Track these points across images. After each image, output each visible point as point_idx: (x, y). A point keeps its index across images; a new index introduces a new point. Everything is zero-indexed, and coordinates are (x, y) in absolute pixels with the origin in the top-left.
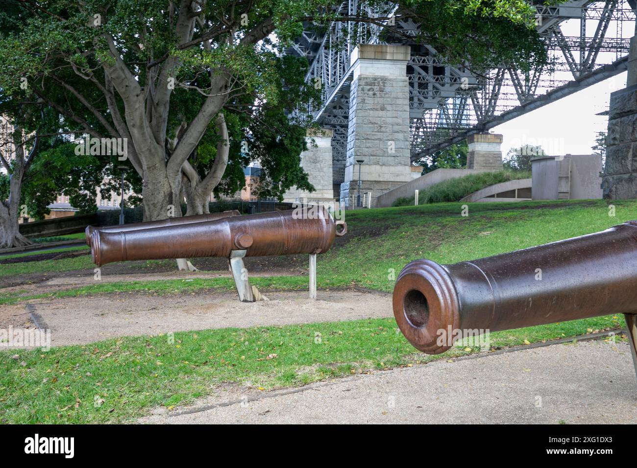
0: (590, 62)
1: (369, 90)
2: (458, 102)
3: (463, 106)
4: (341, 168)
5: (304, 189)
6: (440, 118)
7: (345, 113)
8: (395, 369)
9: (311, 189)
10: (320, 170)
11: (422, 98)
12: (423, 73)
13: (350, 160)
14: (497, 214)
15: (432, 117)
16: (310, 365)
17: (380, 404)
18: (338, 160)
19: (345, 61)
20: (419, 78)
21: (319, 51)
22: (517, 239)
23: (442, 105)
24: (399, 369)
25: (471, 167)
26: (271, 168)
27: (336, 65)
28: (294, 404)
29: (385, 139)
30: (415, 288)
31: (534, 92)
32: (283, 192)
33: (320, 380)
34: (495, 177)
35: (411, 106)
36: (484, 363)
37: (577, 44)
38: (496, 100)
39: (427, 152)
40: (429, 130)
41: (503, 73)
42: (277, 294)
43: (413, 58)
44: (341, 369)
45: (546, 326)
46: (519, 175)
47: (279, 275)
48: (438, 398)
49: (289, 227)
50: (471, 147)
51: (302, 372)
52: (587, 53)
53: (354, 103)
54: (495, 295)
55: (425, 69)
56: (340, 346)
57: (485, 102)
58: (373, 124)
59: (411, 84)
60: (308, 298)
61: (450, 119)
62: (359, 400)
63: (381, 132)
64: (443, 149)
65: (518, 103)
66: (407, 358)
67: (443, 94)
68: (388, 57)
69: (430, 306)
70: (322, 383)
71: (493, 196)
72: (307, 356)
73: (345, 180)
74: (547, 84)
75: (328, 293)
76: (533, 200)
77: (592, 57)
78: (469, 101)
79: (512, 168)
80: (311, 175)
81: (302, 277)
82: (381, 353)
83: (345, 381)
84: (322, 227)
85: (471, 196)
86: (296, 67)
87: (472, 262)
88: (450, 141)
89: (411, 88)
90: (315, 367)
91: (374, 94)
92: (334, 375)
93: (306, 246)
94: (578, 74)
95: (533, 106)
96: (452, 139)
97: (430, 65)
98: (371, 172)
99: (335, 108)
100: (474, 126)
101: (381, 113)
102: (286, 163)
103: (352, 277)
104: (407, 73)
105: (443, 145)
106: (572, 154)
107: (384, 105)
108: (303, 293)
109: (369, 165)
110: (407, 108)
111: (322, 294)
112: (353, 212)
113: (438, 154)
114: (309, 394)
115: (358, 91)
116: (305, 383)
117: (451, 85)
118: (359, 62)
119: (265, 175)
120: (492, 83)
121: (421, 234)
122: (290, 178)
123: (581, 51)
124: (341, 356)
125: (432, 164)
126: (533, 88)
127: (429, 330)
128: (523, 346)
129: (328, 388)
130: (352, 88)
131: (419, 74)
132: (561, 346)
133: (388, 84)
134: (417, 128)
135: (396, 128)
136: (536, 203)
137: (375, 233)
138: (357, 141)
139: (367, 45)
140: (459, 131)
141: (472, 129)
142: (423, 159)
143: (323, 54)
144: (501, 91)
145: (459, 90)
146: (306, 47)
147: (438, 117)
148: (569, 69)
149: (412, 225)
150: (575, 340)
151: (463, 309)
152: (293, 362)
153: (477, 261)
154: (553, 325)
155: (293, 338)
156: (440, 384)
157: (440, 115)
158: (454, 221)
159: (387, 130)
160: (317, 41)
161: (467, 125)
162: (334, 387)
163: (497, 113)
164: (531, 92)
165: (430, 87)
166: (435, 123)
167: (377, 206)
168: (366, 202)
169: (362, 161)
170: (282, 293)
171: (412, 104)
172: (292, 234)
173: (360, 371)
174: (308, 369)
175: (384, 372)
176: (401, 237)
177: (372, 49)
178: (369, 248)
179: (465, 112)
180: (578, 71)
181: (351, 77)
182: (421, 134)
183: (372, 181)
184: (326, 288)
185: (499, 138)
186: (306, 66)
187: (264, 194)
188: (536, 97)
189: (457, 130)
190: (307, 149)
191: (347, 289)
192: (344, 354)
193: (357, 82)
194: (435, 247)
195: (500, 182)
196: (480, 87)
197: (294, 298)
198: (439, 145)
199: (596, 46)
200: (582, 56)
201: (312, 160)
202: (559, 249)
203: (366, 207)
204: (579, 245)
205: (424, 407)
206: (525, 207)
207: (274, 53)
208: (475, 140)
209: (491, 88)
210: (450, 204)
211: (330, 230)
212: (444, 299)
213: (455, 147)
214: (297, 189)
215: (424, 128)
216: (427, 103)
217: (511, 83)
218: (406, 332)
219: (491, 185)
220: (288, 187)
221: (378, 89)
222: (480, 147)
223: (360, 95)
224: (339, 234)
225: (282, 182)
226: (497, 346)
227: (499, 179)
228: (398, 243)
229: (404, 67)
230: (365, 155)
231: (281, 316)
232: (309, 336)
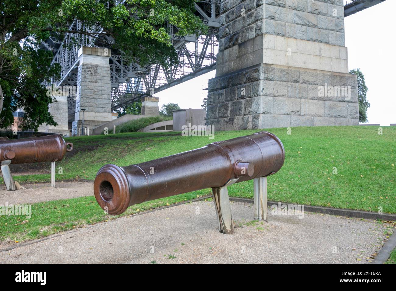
0: (200, 64)
1: (88, 71)
2: (136, 80)
3: (139, 82)
4: (73, 113)
5: (51, 125)
6: (127, 88)
7: (75, 83)
8: (98, 224)
9: (55, 124)
10: (61, 114)
11: (117, 77)
12: (118, 64)
13: (78, 109)
14: (155, 139)
15: (123, 87)
16: (48, 225)
17: (89, 244)
18: (71, 109)
19: (75, 55)
20: (116, 66)
21: (60, 48)
22: (165, 151)
23: (128, 81)
24: (101, 223)
25: (143, 114)
26: (30, 112)
27: (70, 57)
28: (37, 249)
29: (97, 98)
30: (106, 180)
31: (174, 77)
32: (38, 126)
33: (54, 233)
34: (155, 119)
35: (112, 81)
36: (146, 217)
37: (194, 55)
38: (156, 80)
39: (120, 106)
40: (121, 94)
41: (159, 66)
42: (32, 185)
43: (112, 55)
44: (67, 226)
45: (178, 195)
46: (167, 119)
47: (33, 174)
48: (121, 238)
49: (38, 146)
50: (143, 104)
51: (43, 230)
52: (198, 59)
53: (80, 78)
54: (149, 182)
55: (119, 62)
56: (68, 213)
57: (150, 81)
58: (90, 90)
59: (112, 69)
60: (50, 186)
61: (132, 89)
62: (77, 242)
63: (95, 94)
64: (129, 104)
65: (166, 82)
66: (105, 217)
67: (129, 75)
68: (99, 54)
69: (114, 189)
70: (55, 235)
71: (154, 129)
72: (47, 220)
73: (75, 120)
74: (180, 73)
75: (62, 183)
76: (174, 131)
77: (201, 62)
78: (142, 80)
79: (164, 115)
80: (55, 116)
81: (47, 175)
82: (91, 215)
83: (69, 233)
84: (59, 146)
85: (143, 129)
86: (46, 56)
87: (137, 165)
88: (133, 100)
89: (112, 72)
90: (51, 226)
91: (91, 74)
92: (62, 230)
93: (49, 157)
94: (194, 69)
95: (173, 84)
96: (133, 99)
97: (122, 60)
98: (89, 116)
99: (69, 80)
100: (145, 93)
101: (95, 84)
102: (39, 110)
103: (77, 173)
104: (109, 63)
105: (129, 102)
106: (192, 108)
107: (97, 80)
108: (47, 184)
109: (89, 112)
110: (110, 82)
111: (59, 184)
112: (79, 138)
113: (126, 107)
114: (47, 242)
115: (82, 71)
116: (45, 236)
117: (133, 71)
118: (83, 55)
119: (26, 116)
120: (154, 71)
121: (116, 149)
122: (42, 119)
123: (196, 58)
124: (67, 219)
125: (123, 112)
126: (174, 75)
127: (113, 202)
128: (166, 206)
129: (59, 238)
130: (79, 69)
131: (116, 64)
132: (184, 205)
133: (99, 69)
134: (115, 93)
135: (104, 92)
136: (174, 132)
137: (90, 149)
138: (82, 99)
139: (87, 47)
140: (137, 95)
141: (144, 95)
142: (118, 109)
143: (62, 50)
144: (158, 76)
145: (137, 74)
146: (52, 45)
147: (126, 87)
148: (190, 66)
149: (111, 144)
150: (191, 202)
151: (131, 190)
152: (38, 224)
153: (140, 164)
154: (181, 195)
155: (40, 210)
156: (122, 230)
157: (127, 86)
158: (133, 142)
159: (99, 93)
160: (59, 43)
161: (141, 92)
162: (63, 236)
163: (156, 87)
164: (173, 77)
165: (122, 72)
166: (125, 91)
167: (93, 134)
168: (87, 132)
169: (85, 110)
170: (34, 184)
171: (112, 80)
172: (40, 151)
173: (78, 226)
174: (47, 227)
175: (92, 226)
176: (105, 151)
177: (90, 49)
178: (87, 157)
179: (140, 86)
180: (194, 68)
181: (78, 64)
182: (117, 96)
183: (91, 121)
184: (62, 180)
185: (157, 99)
186: (52, 56)
187: (26, 127)
188: (175, 79)
189: (136, 94)
190: (52, 102)
191: (73, 180)
192: (69, 217)
193: (81, 66)
194: (123, 156)
195: (158, 122)
196: (148, 73)
197: (42, 187)
198: (127, 102)
199: (202, 56)
200: (196, 61)
201: (56, 109)
202: (181, 157)
203: (86, 135)
204: (191, 154)
205: (113, 243)
206: (169, 135)
207: (32, 47)
208: (145, 100)
209: (153, 73)
210: (132, 133)
211: (63, 148)
212: (121, 185)
213: (135, 104)
214: (47, 125)
215: (118, 93)
216: (120, 80)
217: (163, 72)
218: (101, 204)
219: (153, 123)
220: (41, 123)
221: (93, 71)
222: (147, 104)
223: (83, 74)
224: (68, 150)
225: (37, 120)
226: (153, 207)
227: (157, 120)
228: (103, 154)
229: (107, 60)
230: (86, 107)
231: (33, 198)
232: (49, 208)
